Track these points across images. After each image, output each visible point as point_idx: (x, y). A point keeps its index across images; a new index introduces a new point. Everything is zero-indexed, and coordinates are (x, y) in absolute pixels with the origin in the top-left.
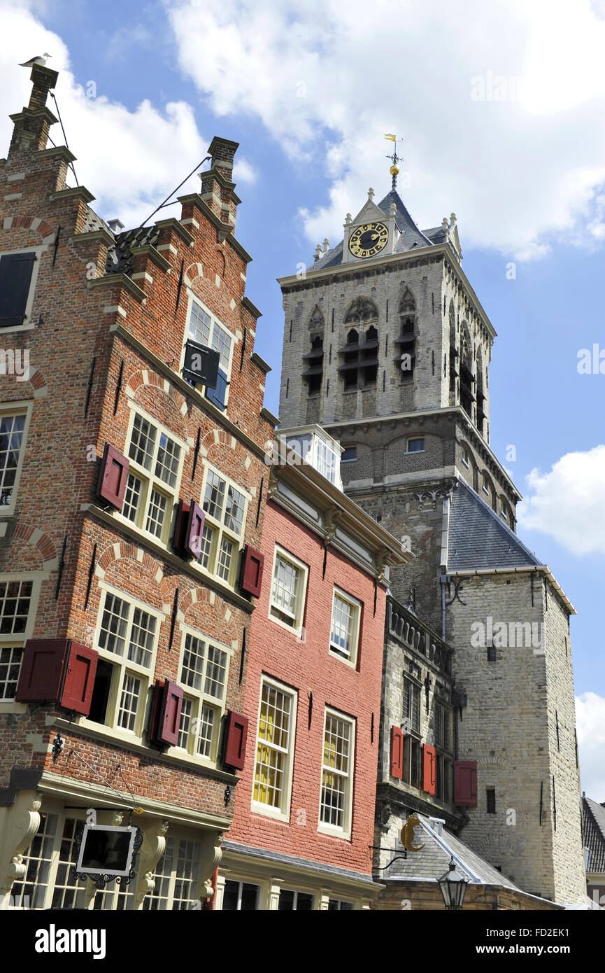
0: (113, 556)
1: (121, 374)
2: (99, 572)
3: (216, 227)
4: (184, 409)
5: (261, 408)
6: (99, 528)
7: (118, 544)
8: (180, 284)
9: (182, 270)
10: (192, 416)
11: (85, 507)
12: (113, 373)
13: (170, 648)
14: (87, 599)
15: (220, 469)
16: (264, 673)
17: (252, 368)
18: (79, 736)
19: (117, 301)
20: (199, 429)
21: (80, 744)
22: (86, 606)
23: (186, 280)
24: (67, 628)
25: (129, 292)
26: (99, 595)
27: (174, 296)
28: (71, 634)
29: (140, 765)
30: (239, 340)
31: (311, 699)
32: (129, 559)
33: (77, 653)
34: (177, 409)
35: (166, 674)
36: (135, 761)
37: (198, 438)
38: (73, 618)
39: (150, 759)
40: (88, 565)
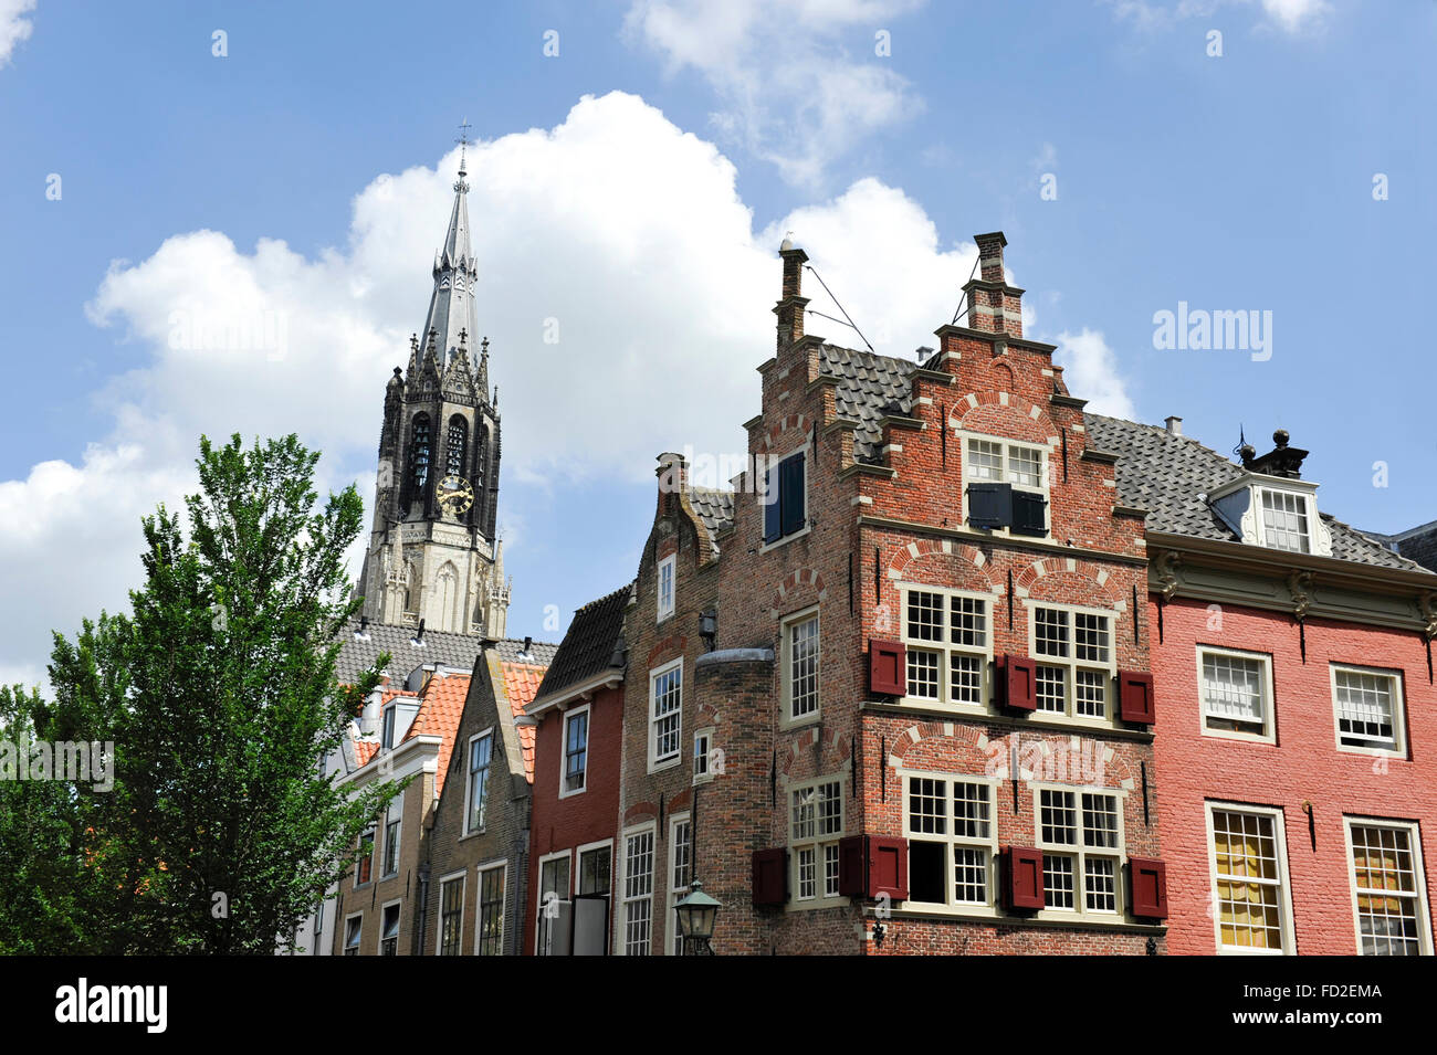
0: (910, 741)
1: (878, 561)
2: (893, 761)
3: (988, 341)
4: (980, 559)
5: (1113, 507)
6: (885, 720)
7: (915, 728)
8: (945, 432)
9: (943, 416)
10: (993, 563)
11: (862, 705)
12: (868, 563)
13: (1016, 811)
14: (883, 791)
15: (1055, 601)
16: (1207, 799)
17: (1086, 468)
18: (904, 920)
19: (859, 491)
20: (1009, 572)
21: (907, 926)
22: (883, 798)
23: (952, 422)
24: (864, 824)
25: (871, 476)
26: (899, 782)
27: (937, 448)
28: (871, 828)
29: (998, 934)
30: (1056, 447)
31: (1310, 814)
32: (933, 738)
33: (877, 845)
34: (969, 564)
35: (1017, 839)
36: (990, 932)
37: (1010, 582)
38: (869, 812)
39: (1011, 927)
40: (876, 760)
